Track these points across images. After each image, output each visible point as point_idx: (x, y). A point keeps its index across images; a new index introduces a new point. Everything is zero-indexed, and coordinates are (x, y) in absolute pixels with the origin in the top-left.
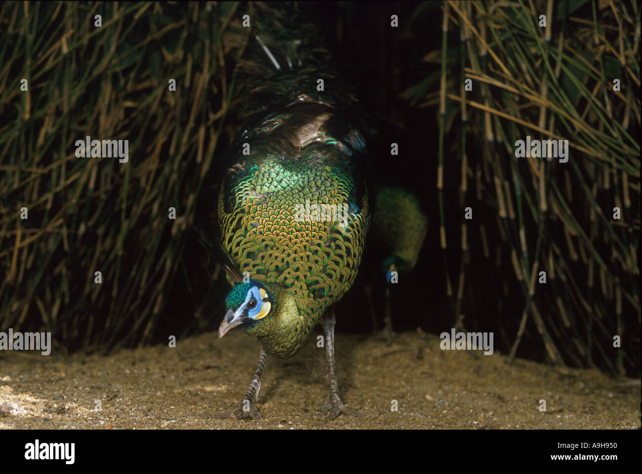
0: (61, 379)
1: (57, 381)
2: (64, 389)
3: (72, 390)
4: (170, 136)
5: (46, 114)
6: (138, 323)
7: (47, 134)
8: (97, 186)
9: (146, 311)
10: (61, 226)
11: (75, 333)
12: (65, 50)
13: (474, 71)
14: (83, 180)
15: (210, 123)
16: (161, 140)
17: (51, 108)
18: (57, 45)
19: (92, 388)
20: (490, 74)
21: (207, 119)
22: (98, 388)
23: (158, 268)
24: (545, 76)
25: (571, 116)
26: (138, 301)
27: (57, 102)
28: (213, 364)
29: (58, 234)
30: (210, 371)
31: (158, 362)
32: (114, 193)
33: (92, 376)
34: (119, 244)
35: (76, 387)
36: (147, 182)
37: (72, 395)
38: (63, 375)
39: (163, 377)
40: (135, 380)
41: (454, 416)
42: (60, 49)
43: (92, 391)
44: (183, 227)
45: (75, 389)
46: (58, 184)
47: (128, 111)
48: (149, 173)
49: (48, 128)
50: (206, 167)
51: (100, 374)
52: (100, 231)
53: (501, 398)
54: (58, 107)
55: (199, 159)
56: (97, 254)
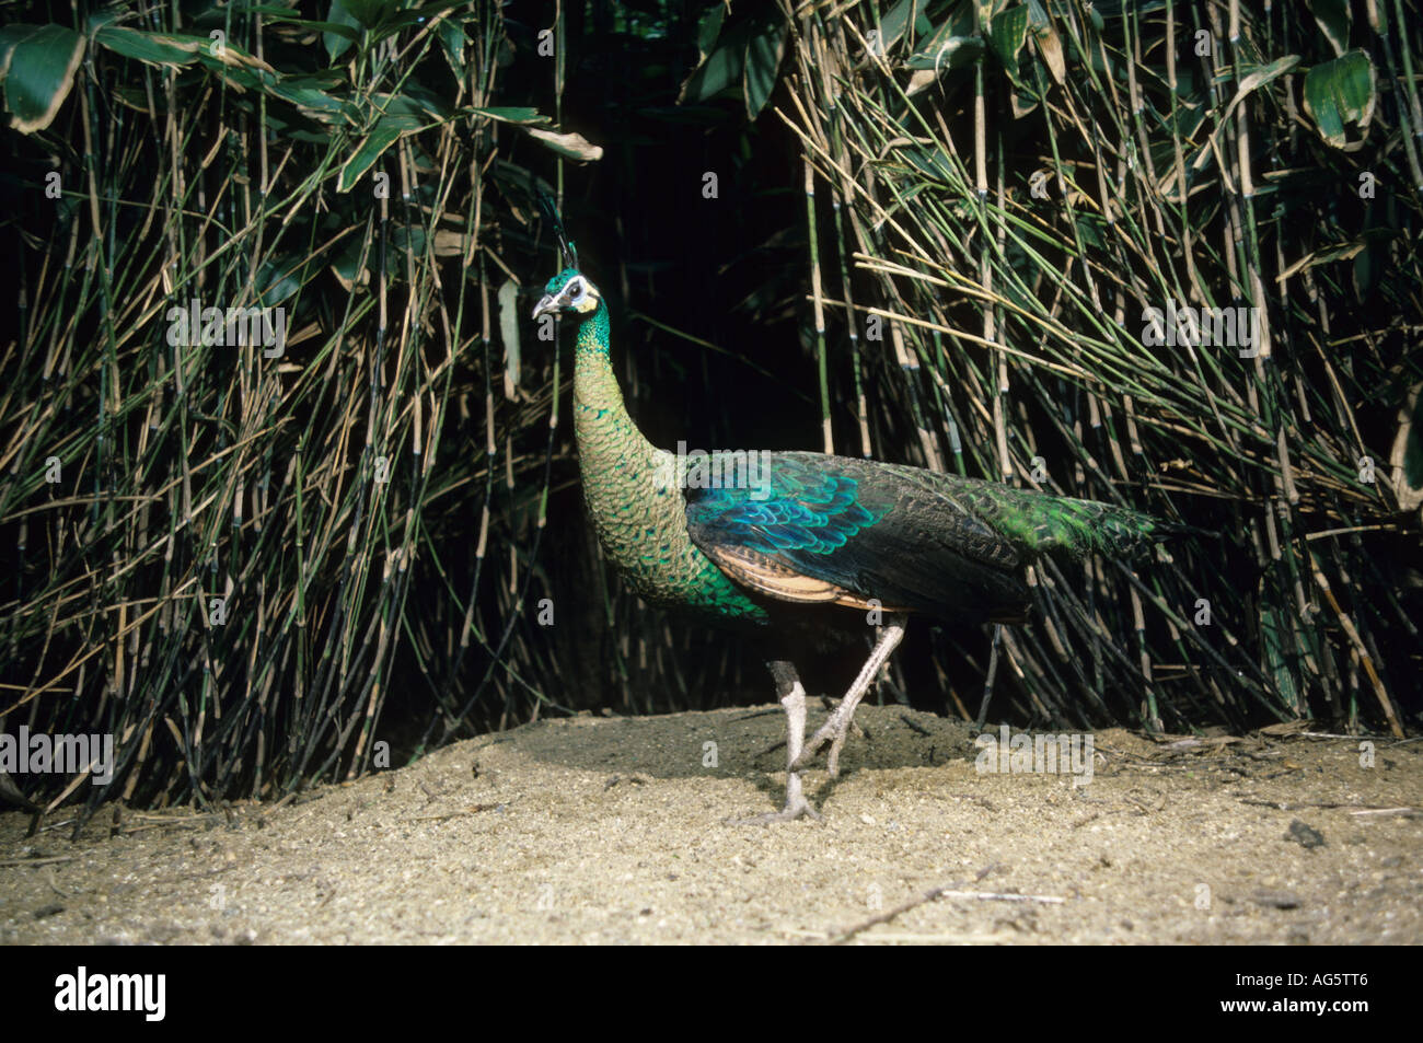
0: (229, 866)
1: (222, 871)
2: (238, 887)
3: (253, 889)
4: (364, 413)
5: (148, 400)
6: (343, 737)
7: (152, 432)
8: (247, 513)
9: (355, 716)
10: (194, 587)
11: (238, 766)
12: (168, 289)
13: (865, 255)
14: (224, 504)
15: (429, 383)
16: (349, 420)
17: (155, 387)
18: (155, 283)
19: (287, 879)
20: (892, 257)
21: (423, 380)
22: (299, 878)
23: (367, 641)
24: (986, 252)
25: (1034, 312)
26: (341, 699)
27: (166, 378)
28: (487, 801)
29: (190, 601)
30: (483, 814)
31: (390, 808)
32: (278, 520)
33: (281, 852)
34: (296, 605)
35: (258, 881)
36: (332, 497)
37: (256, 899)
38: (231, 857)
39: (406, 836)
40: (359, 851)
41: (925, 853)
42: (161, 287)
43: (287, 885)
44: (403, 566)
45: (257, 886)
46: (180, 516)
47: (288, 379)
48: (335, 480)
49: (153, 423)
50: (430, 460)
51: (294, 845)
52: (262, 587)
53: (987, 805)
54: (166, 386)
55: (417, 450)
56: (260, 627)
